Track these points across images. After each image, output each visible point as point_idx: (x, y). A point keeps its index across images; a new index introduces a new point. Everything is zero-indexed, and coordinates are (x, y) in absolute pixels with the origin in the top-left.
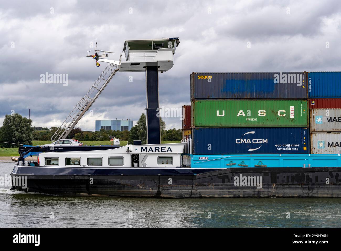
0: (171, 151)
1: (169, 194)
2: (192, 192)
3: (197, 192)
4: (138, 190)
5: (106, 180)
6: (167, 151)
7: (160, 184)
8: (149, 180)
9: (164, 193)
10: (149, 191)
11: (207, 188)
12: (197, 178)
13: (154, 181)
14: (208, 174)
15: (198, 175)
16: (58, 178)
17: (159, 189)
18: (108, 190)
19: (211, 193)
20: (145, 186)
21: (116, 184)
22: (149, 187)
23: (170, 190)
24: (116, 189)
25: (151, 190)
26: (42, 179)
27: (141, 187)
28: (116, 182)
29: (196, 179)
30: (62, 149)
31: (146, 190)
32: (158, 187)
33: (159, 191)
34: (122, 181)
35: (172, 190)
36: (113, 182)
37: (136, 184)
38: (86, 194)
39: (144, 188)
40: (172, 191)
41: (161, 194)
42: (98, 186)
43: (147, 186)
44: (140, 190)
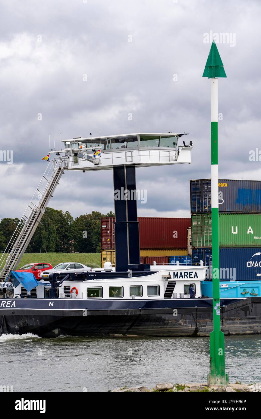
0: (197, 277)
1: (205, 331)
2: (223, 328)
3: (226, 328)
4: (180, 327)
5: (154, 316)
6: (194, 277)
7: (197, 319)
8: (188, 314)
9: (201, 330)
10: (188, 328)
11: (234, 323)
12: (226, 310)
13: (193, 315)
14: (234, 306)
15: (227, 306)
16: (113, 314)
17: (196, 325)
18: (150, 328)
19: (236, 329)
20: (185, 323)
21: (162, 320)
22: (189, 323)
23: (205, 326)
24: (159, 327)
25: (190, 328)
26: (98, 316)
27: (182, 324)
28: (163, 318)
29: (225, 312)
30: (96, 275)
31: (186, 327)
32: (196, 322)
33: (197, 328)
34: (167, 316)
35: (207, 326)
36: (160, 318)
37: (178, 319)
38: (121, 335)
39: (184, 324)
40: (207, 328)
41: (198, 332)
42: (143, 324)
43: (187, 322)
44: (181, 327)
